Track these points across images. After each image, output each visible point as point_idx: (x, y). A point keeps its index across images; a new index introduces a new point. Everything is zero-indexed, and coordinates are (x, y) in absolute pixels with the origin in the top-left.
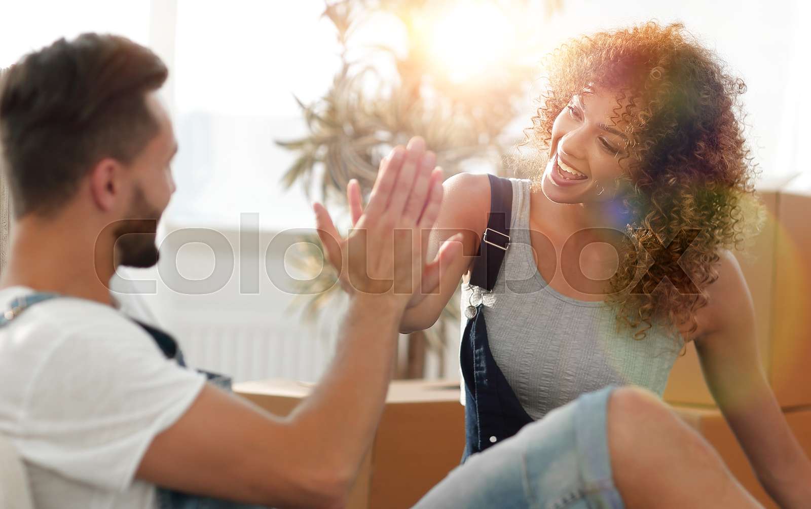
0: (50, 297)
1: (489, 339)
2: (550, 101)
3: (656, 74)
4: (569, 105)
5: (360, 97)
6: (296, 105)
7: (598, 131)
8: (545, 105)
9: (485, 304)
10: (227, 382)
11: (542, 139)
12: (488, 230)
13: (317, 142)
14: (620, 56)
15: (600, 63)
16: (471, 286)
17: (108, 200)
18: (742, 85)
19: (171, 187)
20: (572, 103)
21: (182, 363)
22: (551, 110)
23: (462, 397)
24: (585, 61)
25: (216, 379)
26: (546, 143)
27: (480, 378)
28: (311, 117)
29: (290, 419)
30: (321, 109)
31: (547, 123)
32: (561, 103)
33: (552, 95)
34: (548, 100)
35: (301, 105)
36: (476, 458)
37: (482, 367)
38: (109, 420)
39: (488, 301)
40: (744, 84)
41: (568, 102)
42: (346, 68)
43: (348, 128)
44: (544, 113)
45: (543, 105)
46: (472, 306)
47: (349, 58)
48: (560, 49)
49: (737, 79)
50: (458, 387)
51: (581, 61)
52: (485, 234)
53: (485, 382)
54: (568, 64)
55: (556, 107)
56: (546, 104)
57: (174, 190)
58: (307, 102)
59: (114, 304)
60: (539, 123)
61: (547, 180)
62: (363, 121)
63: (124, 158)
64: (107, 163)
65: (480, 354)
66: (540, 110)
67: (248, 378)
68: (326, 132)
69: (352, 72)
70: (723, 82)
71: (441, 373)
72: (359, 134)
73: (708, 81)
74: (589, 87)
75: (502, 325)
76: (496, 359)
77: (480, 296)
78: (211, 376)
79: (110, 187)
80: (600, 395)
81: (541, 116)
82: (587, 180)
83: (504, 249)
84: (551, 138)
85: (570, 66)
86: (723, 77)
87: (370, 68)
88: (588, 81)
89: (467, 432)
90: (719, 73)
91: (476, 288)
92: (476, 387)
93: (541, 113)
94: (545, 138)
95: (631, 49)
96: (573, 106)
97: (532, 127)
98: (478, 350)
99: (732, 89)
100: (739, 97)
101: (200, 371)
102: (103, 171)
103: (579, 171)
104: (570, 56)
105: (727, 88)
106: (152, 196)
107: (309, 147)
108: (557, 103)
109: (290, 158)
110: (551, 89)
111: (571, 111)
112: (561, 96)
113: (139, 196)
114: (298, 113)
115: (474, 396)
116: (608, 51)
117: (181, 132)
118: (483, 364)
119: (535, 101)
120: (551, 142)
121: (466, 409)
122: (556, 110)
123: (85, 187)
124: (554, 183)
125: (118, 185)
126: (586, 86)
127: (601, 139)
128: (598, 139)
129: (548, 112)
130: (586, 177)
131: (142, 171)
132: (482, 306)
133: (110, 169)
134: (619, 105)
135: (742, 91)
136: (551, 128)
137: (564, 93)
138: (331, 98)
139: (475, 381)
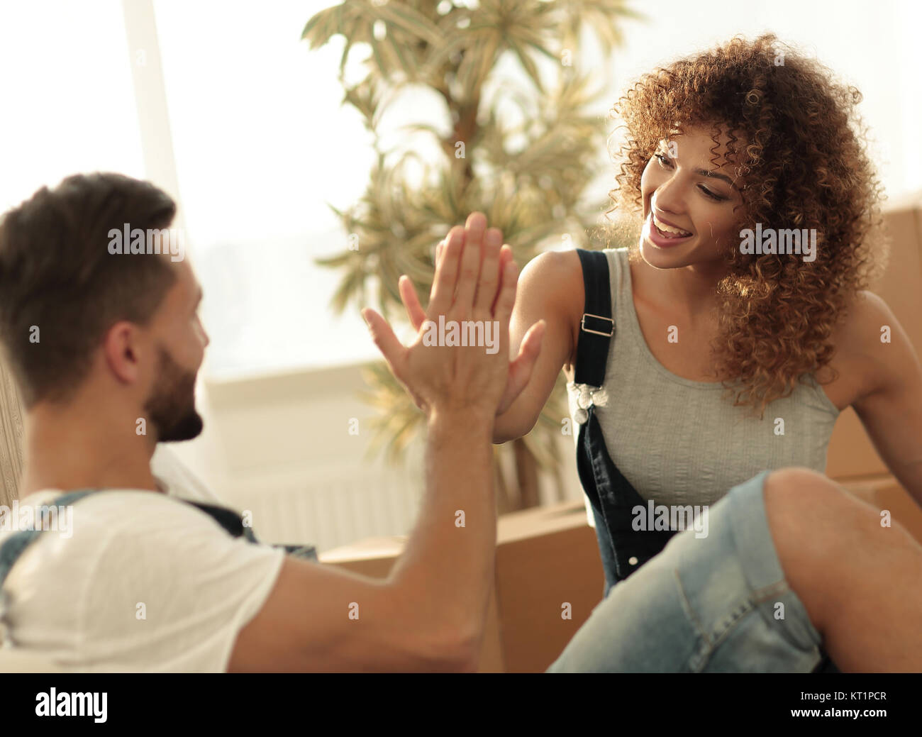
0: (84, 495)
1: (607, 445)
2: (634, 153)
3: (753, 98)
4: (656, 153)
5: (404, 190)
6: (332, 215)
7: (696, 178)
8: (628, 158)
9: (597, 404)
10: (311, 553)
11: (633, 200)
12: (586, 316)
13: (364, 252)
14: (706, 85)
15: (684, 98)
16: (577, 385)
17: (130, 371)
18: (856, 94)
19: (202, 340)
20: (660, 150)
21: (252, 539)
22: (636, 163)
23: (590, 518)
24: (666, 97)
25: (298, 551)
26: (638, 204)
27: (605, 492)
28: (351, 224)
29: (390, 580)
30: (362, 213)
31: (634, 180)
32: (646, 152)
33: (634, 146)
34: (631, 153)
35: (337, 212)
36: (622, 586)
37: (604, 479)
38: (182, 624)
39: (600, 399)
40: (858, 92)
41: (655, 150)
42: (382, 158)
43: (398, 229)
44: (629, 170)
45: (626, 159)
46: (581, 409)
47: (384, 147)
48: (633, 89)
49: (849, 88)
50: (583, 509)
51: (661, 98)
52: (583, 321)
53: (611, 495)
54: (646, 106)
55: (642, 158)
56: (630, 157)
57: (207, 342)
58: (344, 207)
59: (159, 487)
60: (626, 183)
61: (646, 244)
62: (413, 218)
63: (140, 317)
64: (121, 327)
65: (599, 463)
66: (624, 166)
67: (336, 544)
68: (372, 239)
69: (390, 162)
70: (833, 94)
71: (561, 495)
72: (412, 233)
73: (815, 96)
74: (677, 128)
75: (619, 425)
76: (618, 467)
77: (589, 396)
78: (290, 549)
79: (129, 354)
80: (754, 484)
81: (627, 173)
82: (692, 237)
83: (608, 335)
84: (641, 197)
85: (649, 107)
86: (831, 88)
87: (410, 154)
88: (673, 121)
89: (602, 557)
90: (826, 83)
91: (583, 386)
92: (602, 502)
93: (625, 170)
94: (635, 198)
95: (717, 75)
96: (661, 153)
97: (618, 188)
98: (596, 460)
99: (845, 101)
100: (855, 108)
101: (275, 546)
102: (116, 337)
103: (681, 229)
104: (648, 95)
105: (839, 101)
106: (181, 356)
107: (356, 261)
108: (642, 154)
109: (336, 278)
110: (632, 139)
111: (660, 159)
112: (646, 145)
113: (165, 359)
114: (337, 224)
115: (602, 514)
116: (691, 82)
117: (202, 275)
118: (605, 475)
119: (617, 156)
120: (642, 201)
121: (597, 532)
122: (643, 162)
123: (99, 359)
124: (655, 246)
125: (138, 351)
126: (673, 127)
127: (700, 187)
128: (697, 187)
129: (634, 166)
130: (690, 235)
131: (164, 329)
132: (594, 407)
133: (126, 334)
134: (715, 144)
135: (857, 100)
136: (639, 184)
137: (648, 140)
138: (371, 197)
139: (600, 497)
